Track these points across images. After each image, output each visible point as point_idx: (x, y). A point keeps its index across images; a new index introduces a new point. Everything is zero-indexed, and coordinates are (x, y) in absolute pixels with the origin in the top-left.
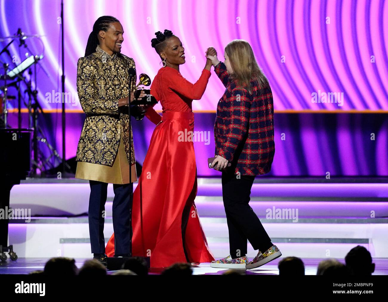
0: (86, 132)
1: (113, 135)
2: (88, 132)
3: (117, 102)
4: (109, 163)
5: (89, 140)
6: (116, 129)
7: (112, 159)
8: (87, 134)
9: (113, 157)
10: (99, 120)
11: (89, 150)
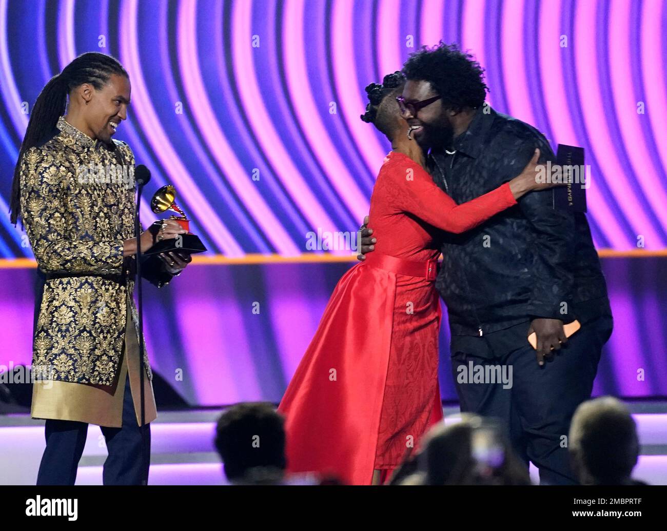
0: (51, 313)
1: (113, 317)
2: (56, 314)
3: (120, 247)
4: (106, 381)
5: (60, 330)
6: (118, 303)
7: (111, 371)
8: (55, 319)
9: (113, 366)
10: (82, 285)
11: (61, 353)
